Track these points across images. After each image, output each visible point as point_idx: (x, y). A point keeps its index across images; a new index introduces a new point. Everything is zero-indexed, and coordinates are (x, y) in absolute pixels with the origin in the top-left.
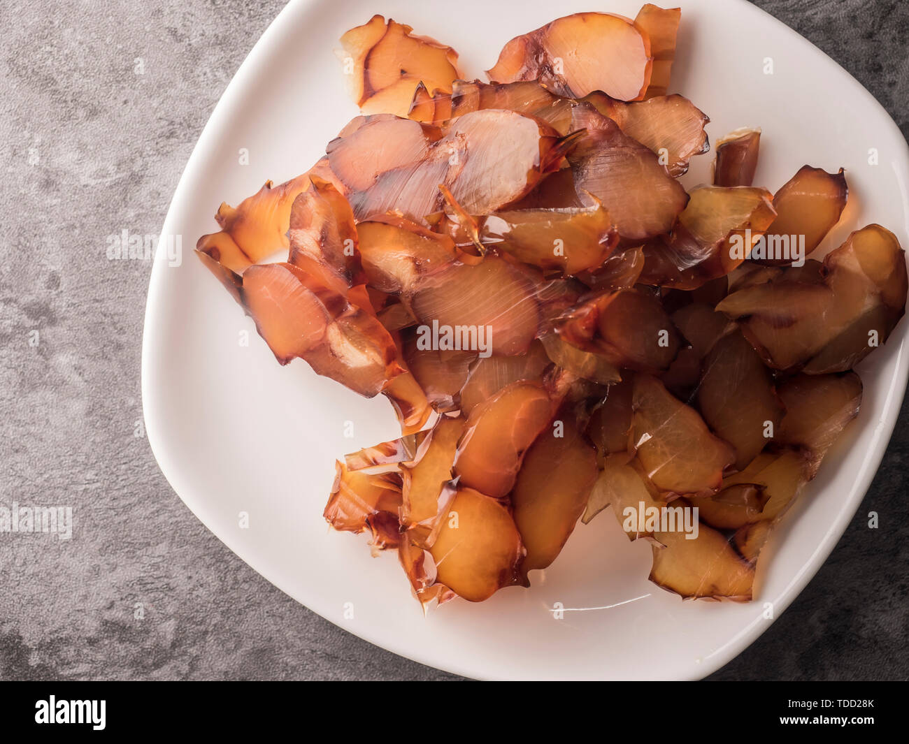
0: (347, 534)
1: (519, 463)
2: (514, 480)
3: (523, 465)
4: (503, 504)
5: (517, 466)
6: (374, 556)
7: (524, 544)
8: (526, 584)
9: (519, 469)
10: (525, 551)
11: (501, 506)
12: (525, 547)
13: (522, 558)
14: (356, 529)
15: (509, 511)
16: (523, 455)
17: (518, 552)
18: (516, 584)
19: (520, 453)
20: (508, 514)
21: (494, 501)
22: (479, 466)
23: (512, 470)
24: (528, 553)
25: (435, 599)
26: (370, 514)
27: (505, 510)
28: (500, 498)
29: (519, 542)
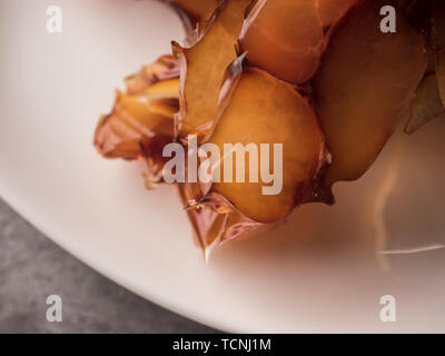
0: (119, 163)
1: (324, 41)
2: (317, 63)
3: (330, 45)
4: (303, 94)
5: (323, 45)
6: (149, 188)
7: (328, 148)
8: (330, 200)
9: (324, 49)
10: (329, 157)
11: (299, 96)
12: (330, 151)
13: (326, 166)
14: (129, 157)
15: (310, 102)
16: (329, 32)
17: (321, 157)
18: (317, 200)
19: (326, 29)
20: (308, 106)
21: (291, 88)
22: (273, 42)
23: (316, 50)
24: (333, 159)
25: (218, 238)
26: (144, 136)
27: (305, 101)
28: (299, 85)
29: (322, 144)
